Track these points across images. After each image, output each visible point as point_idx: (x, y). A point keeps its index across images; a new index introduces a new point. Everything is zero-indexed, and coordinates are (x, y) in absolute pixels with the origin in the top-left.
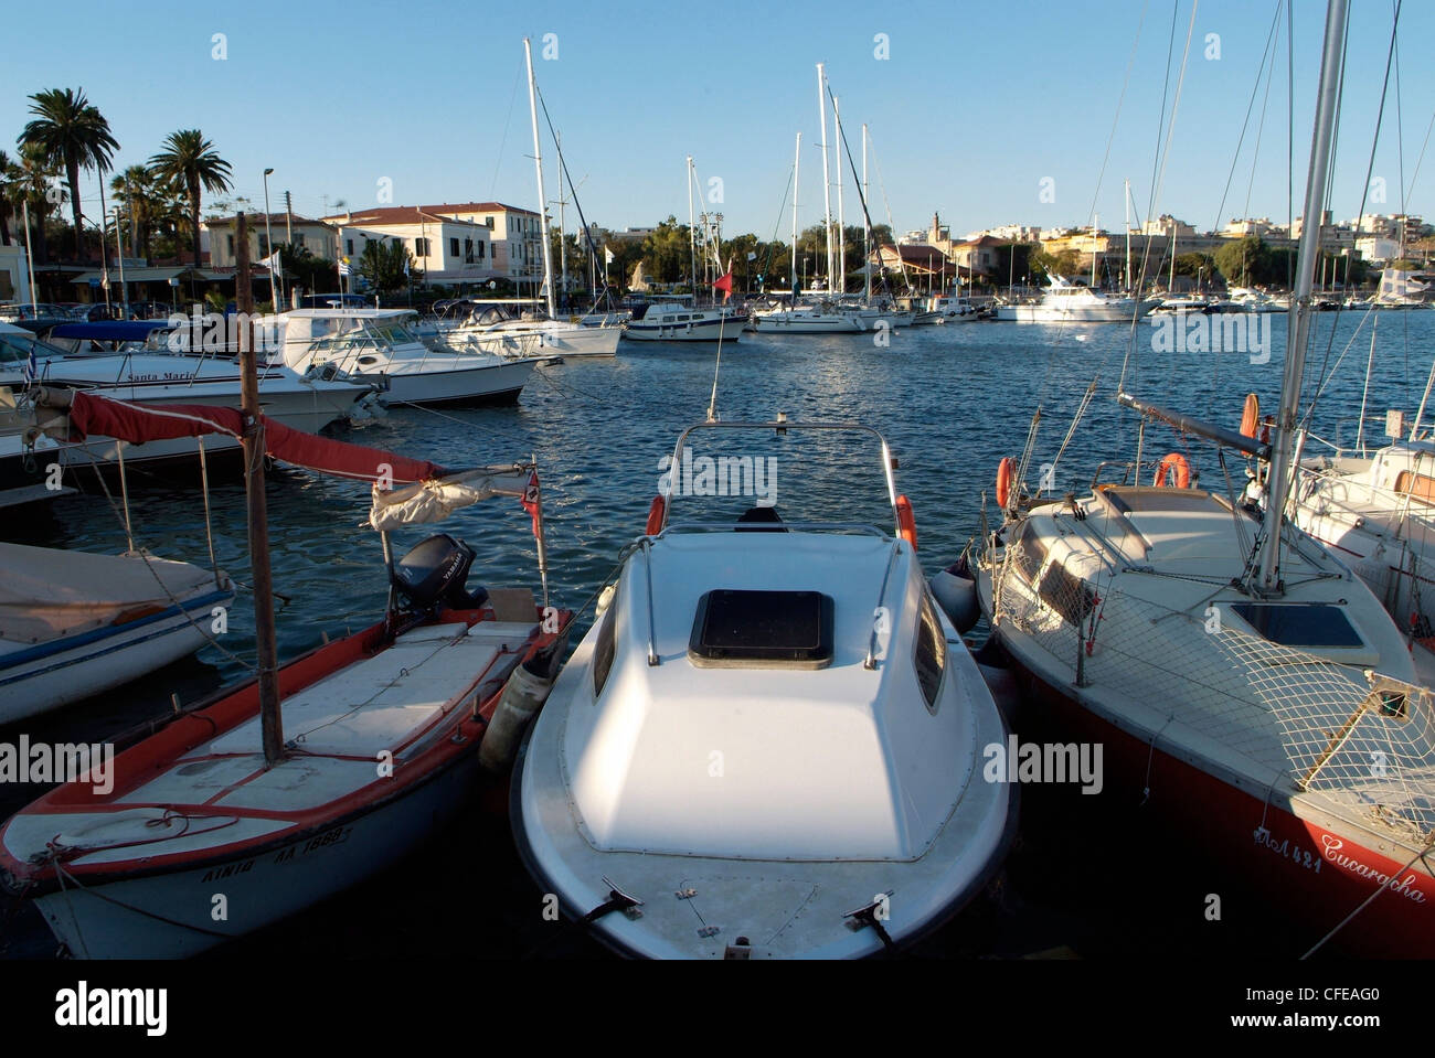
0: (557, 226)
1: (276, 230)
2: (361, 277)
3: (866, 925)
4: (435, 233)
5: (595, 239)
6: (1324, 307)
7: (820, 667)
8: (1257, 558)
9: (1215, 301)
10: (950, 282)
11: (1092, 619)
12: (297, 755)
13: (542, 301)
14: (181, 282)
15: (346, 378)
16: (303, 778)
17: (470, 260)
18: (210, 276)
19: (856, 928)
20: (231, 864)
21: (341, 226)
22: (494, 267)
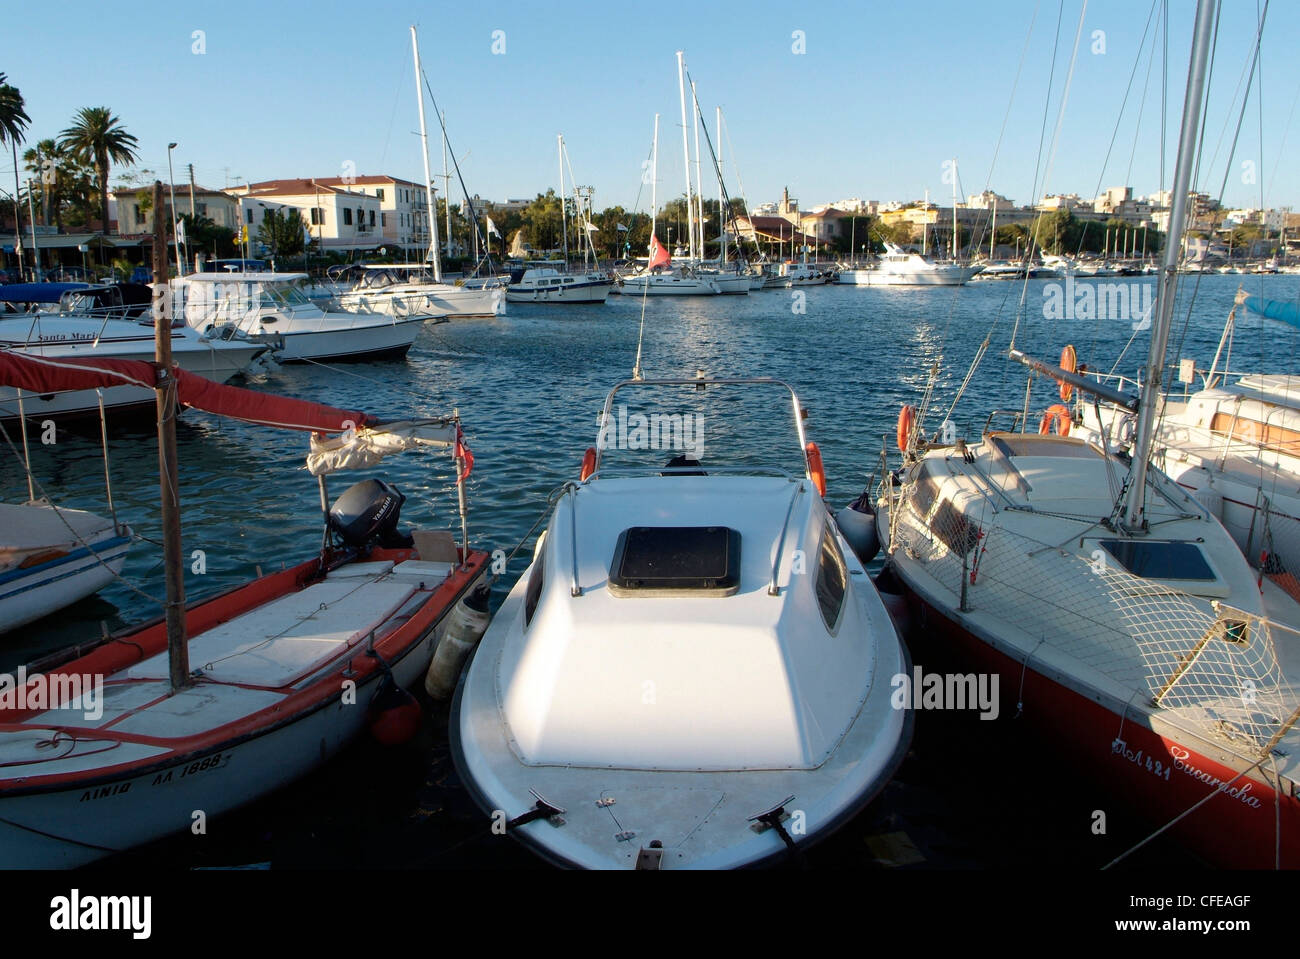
0: (442, 197)
1: (181, 200)
2: (260, 243)
3: (770, 828)
4: (329, 203)
5: (477, 210)
6: (1124, 273)
7: (728, 594)
8: (1124, 499)
9: (1032, 267)
10: (799, 250)
11: (976, 553)
12: (203, 682)
13: (429, 266)
14: (90, 248)
15: (244, 338)
16: (201, 705)
17: (362, 228)
18: (118, 242)
19: (760, 830)
20: (107, 786)
21: (241, 197)
22: (384, 234)
